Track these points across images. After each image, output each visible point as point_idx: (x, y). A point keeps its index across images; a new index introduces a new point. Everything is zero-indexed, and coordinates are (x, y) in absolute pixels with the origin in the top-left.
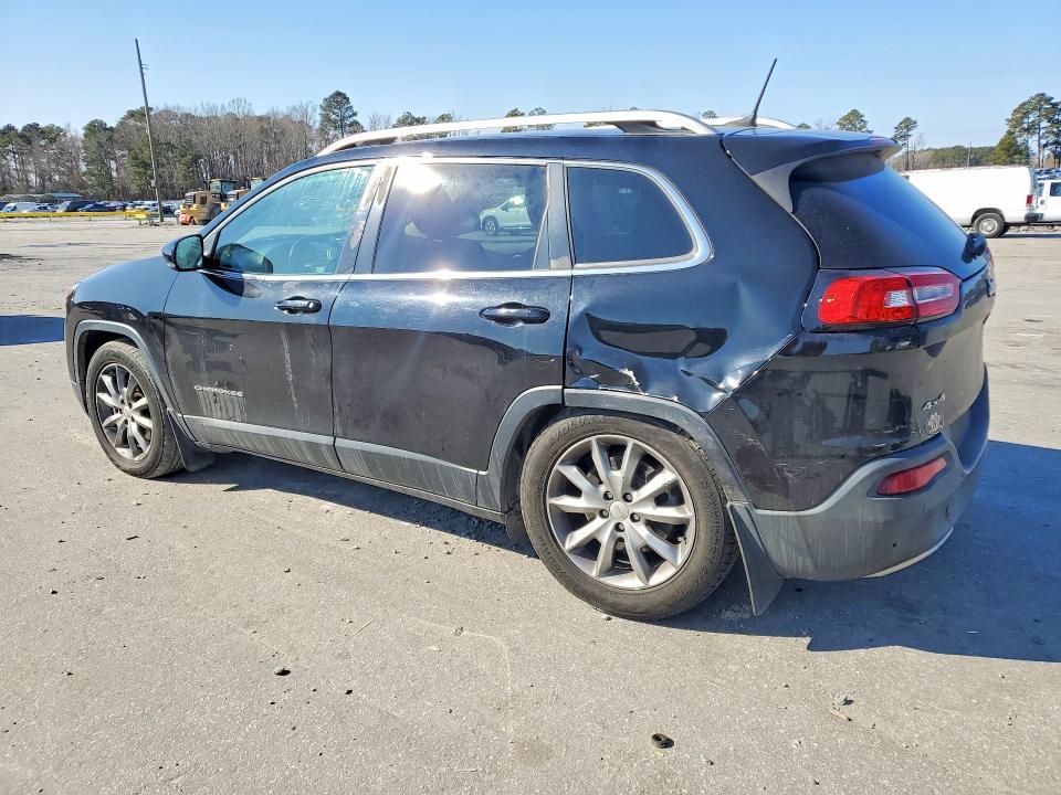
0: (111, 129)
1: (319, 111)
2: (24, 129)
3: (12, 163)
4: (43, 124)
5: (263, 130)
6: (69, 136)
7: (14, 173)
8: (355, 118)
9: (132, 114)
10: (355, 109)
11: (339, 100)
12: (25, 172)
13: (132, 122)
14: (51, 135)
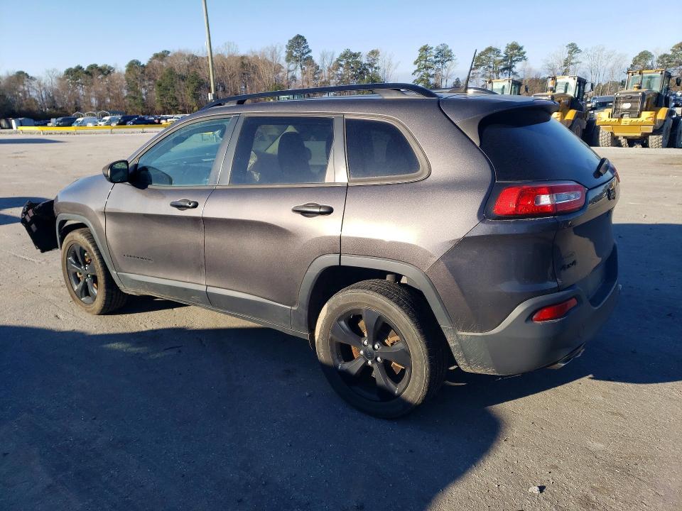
0: (143, 66)
1: (285, 49)
2: (88, 67)
3: (81, 91)
4: (100, 65)
5: (243, 65)
6: (116, 71)
7: (82, 98)
8: (310, 54)
9: (156, 56)
10: (310, 48)
11: (299, 41)
12: (89, 97)
13: (156, 61)
14: (106, 71)
